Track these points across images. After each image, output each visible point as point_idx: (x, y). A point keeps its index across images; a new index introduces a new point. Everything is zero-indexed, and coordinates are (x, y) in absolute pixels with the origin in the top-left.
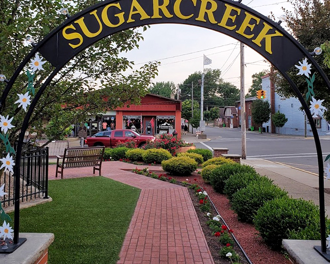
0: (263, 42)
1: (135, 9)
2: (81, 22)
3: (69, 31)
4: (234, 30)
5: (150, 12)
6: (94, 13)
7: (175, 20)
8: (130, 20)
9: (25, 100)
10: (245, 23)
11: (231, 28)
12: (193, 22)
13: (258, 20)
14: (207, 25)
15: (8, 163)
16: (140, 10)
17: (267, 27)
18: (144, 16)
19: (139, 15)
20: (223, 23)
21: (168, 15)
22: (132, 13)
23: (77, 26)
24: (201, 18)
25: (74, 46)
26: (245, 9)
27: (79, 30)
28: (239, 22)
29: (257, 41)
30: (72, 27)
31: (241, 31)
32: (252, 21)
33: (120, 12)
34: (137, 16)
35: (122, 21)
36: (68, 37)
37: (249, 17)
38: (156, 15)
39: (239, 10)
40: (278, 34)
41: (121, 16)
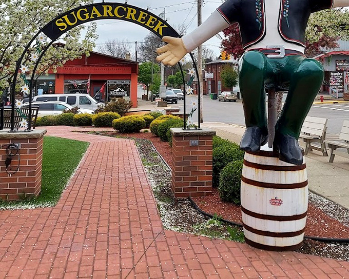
0: (158, 29)
1: (94, 12)
2: (66, 17)
3: (59, 22)
4: (144, 24)
5: (102, 14)
6: (73, 13)
7: (115, 18)
8: (92, 17)
9: (35, 57)
10: (150, 21)
11: (143, 23)
12: (124, 19)
13: (156, 19)
14: (131, 20)
15: (25, 89)
16: (97, 12)
17: (160, 23)
18: (99, 15)
19: (96, 15)
20: (139, 20)
21: (111, 15)
22: (93, 13)
23: (64, 19)
24: (128, 17)
25: (62, 30)
26: (150, 14)
27: (64, 21)
28: (147, 20)
29: (156, 29)
30: (61, 20)
31: (148, 24)
32: (153, 20)
33: (87, 13)
34: (95, 16)
35: (88, 17)
36: (58, 25)
37: (151, 17)
38: (105, 15)
39: (147, 14)
40: (165, 26)
41: (87, 15)
